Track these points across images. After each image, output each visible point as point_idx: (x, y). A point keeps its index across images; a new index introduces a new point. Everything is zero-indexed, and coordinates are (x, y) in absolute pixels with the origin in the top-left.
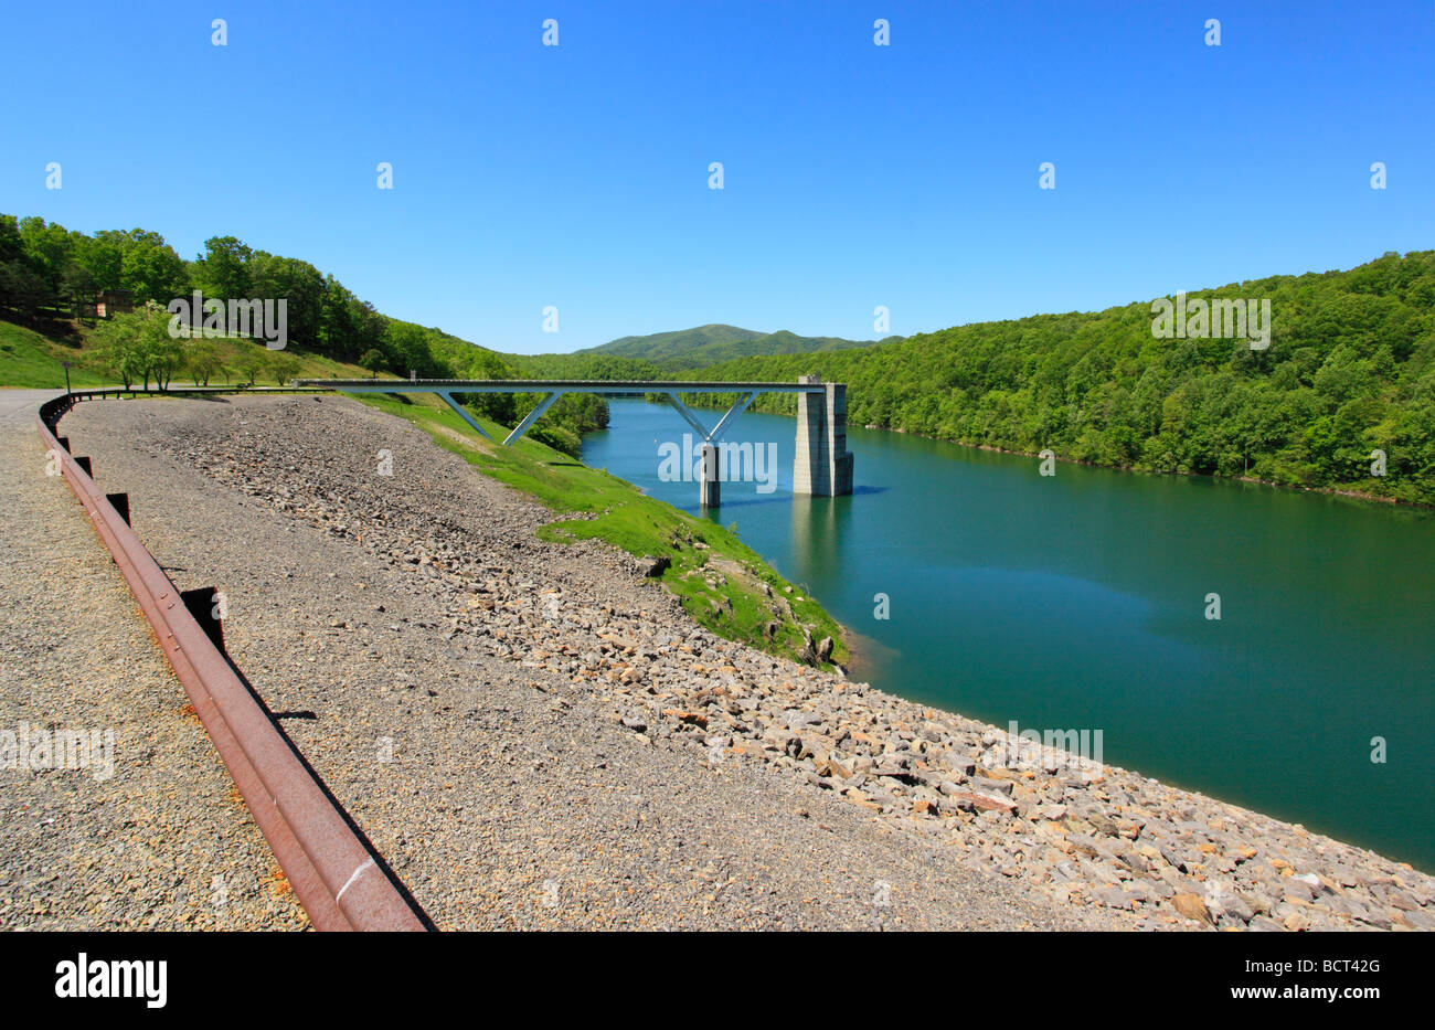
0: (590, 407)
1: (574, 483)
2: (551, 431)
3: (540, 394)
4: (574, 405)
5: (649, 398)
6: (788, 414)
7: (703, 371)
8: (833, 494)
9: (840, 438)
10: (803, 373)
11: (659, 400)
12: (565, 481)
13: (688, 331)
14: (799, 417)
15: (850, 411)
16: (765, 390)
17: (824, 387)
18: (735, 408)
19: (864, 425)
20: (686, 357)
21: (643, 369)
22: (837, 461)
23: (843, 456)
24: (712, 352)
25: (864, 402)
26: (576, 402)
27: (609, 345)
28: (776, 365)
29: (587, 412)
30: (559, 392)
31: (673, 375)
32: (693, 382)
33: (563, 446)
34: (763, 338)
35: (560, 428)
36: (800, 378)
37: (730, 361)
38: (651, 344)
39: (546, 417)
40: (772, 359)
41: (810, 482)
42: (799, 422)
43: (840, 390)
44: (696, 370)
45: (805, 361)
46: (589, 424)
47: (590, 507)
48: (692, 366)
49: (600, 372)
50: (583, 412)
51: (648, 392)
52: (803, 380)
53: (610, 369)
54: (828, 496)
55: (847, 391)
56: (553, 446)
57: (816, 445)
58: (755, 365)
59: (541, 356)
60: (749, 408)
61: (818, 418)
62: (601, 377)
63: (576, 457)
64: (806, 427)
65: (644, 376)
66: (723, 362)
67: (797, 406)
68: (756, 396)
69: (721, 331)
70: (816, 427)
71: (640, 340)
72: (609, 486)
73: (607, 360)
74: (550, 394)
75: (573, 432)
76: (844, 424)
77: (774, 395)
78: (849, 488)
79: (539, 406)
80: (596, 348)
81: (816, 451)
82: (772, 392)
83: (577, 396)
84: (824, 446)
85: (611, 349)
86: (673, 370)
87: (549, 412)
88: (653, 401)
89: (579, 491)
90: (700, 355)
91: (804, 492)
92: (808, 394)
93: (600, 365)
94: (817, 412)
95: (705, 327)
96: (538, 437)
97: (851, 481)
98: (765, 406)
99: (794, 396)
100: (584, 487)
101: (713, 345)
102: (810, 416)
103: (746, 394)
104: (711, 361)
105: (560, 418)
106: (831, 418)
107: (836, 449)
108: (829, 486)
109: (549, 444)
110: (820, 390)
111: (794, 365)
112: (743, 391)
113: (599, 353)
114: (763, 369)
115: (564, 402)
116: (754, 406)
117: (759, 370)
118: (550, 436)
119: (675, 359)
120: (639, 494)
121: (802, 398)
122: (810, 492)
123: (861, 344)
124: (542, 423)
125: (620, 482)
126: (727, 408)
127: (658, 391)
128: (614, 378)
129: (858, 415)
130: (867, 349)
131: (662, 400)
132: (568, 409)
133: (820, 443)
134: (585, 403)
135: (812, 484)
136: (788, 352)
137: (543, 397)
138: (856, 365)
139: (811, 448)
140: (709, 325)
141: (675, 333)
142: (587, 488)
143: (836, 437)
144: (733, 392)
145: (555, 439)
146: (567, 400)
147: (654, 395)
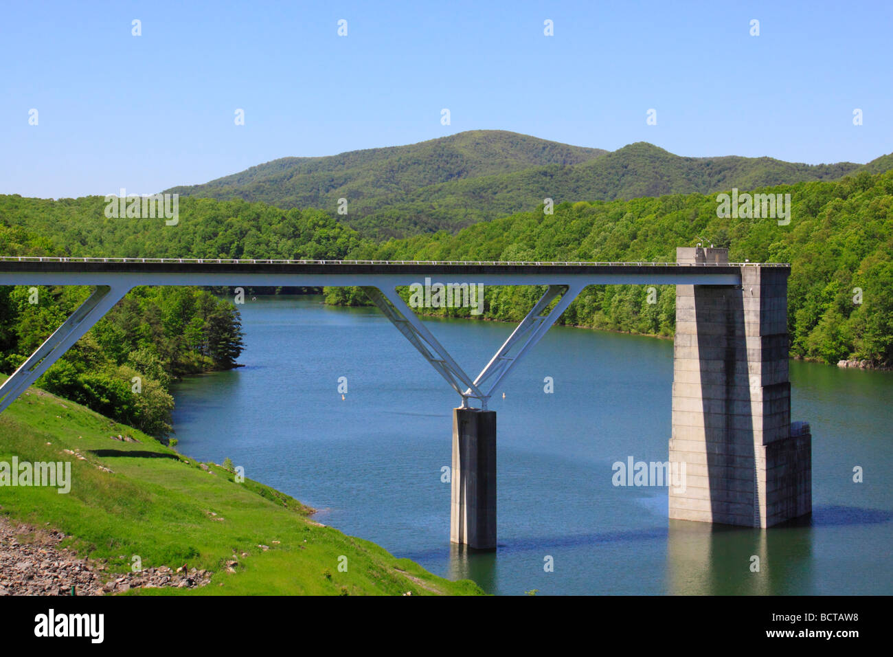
0: (197, 319)
1: (154, 497)
2: (103, 377)
3: (78, 289)
4: (159, 313)
5: (333, 299)
6: (652, 334)
7: (454, 239)
8: (764, 525)
9: (776, 391)
10: (687, 241)
11: (355, 304)
12: (133, 493)
13: (421, 145)
14: (679, 341)
15: (799, 327)
16: (596, 280)
17: (737, 271)
18: (531, 320)
19: (834, 360)
20: (419, 203)
21: (319, 232)
22: (770, 446)
23: (784, 433)
24: (477, 194)
25: (831, 307)
26: (166, 310)
27: (241, 177)
28: (624, 221)
29: (189, 330)
30: (122, 285)
31: (387, 245)
32: (434, 263)
33: (131, 411)
34: (592, 162)
35: (125, 369)
36: (679, 250)
37: (517, 214)
38: (337, 174)
39: (92, 342)
40: (614, 209)
41: (707, 493)
42: (679, 353)
43: (773, 280)
44: (443, 233)
45: (690, 212)
46: (193, 356)
47: (192, 554)
48: (431, 225)
49: (220, 240)
50: (180, 331)
51: (329, 285)
52: (687, 257)
53: (243, 234)
54: (752, 528)
55: (792, 283)
56: (107, 411)
57: (719, 407)
58: (575, 224)
59: (80, 202)
60: (562, 321)
61: (724, 344)
62: (224, 249)
63: (160, 434)
64: (695, 365)
65: (321, 248)
66: (501, 217)
67: (672, 318)
68: (578, 292)
69: (497, 147)
70: (720, 365)
71: (314, 166)
72: (236, 504)
73: (237, 212)
74: (102, 291)
75: (156, 377)
76: (788, 357)
77: (619, 293)
78: (801, 511)
79: (74, 318)
80: (210, 185)
81: (720, 422)
82: (616, 283)
83: (167, 292)
84: (738, 408)
85: (246, 186)
86: (388, 234)
87: (98, 333)
88: (341, 305)
89: (167, 516)
90: (450, 200)
91: (693, 517)
92: (696, 288)
93: (219, 222)
94: (721, 330)
95: (460, 136)
96: (71, 391)
97: (808, 492)
98: (597, 316)
99: (666, 294)
100: (179, 508)
101: (479, 179)
102: (704, 340)
103: (555, 290)
104: (474, 213)
105: (125, 347)
106: (753, 344)
107: (767, 416)
108: (753, 502)
109: (96, 406)
110: (729, 280)
111: (665, 221)
112: (546, 283)
113: (218, 196)
114: (594, 229)
115: (135, 308)
116: (573, 314)
117: (583, 234)
118: (101, 389)
119: (392, 210)
120: (311, 523)
121: (685, 299)
122: (708, 516)
123: (823, 171)
124: (83, 357)
125: (264, 493)
126: (510, 320)
127: (353, 284)
128: (252, 253)
129: (818, 337)
130: (837, 182)
131: (365, 302)
132: (144, 326)
133: (729, 402)
134: (186, 310)
135: (714, 499)
136: (650, 193)
137: (86, 295)
138: (810, 221)
139: (707, 414)
140: (471, 133)
141: (393, 150)
142: (182, 509)
143: (766, 388)
144: (527, 285)
145: (113, 397)
146: (141, 302)
147: (344, 292)
